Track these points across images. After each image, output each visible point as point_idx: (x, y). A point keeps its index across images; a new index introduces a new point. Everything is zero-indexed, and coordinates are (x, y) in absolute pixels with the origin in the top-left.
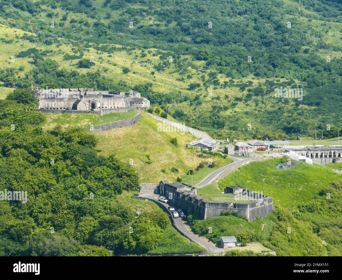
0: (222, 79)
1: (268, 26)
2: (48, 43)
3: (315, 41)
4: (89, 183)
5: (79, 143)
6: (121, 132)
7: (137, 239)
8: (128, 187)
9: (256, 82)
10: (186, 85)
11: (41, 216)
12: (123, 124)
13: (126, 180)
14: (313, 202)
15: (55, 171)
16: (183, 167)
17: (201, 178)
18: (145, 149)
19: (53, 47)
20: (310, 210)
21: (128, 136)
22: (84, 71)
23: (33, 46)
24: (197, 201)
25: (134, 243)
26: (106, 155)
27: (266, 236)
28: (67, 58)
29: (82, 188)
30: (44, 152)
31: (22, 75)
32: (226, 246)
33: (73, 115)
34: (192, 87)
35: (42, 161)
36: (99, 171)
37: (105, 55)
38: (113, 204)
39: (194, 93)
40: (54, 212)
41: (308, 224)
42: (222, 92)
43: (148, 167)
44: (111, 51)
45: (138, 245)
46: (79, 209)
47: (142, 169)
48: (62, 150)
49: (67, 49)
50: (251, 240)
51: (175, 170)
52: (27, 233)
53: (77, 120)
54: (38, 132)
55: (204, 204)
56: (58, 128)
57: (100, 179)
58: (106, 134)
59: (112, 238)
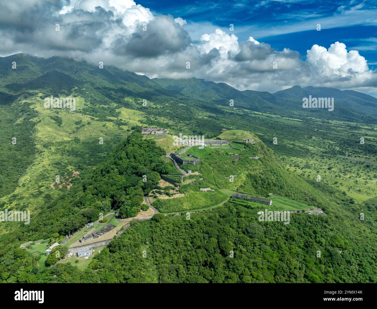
0: (181, 122)
1: (189, 112)
2: (149, 115)
3: (197, 114)
4: (154, 153)
5: (151, 143)
6: (161, 140)
7: (166, 170)
8: (163, 154)
9: (187, 122)
10: (175, 123)
11: (141, 162)
12: (162, 138)
13: (163, 153)
14: (208, 157)
15: (145, 151)
16: (177, 148)
17: (181, 151)
18: (168, 144)
19: (150, 116)
20: (207, 159)
21: (163, 141)
22: (156, 120)
23: (146, 116)
24: (181, 160)
25: (165, 171)
26: (158, 146)
27: (199, 169)
28: (153, 118)
29: (152, 155)
30: (142, 145)
31: (144, 121)
32: (189, 173)
33: (150, 136)
34: (176, 123)
35: (142, 148)
36: (156, 150)
37: (160, 117)
38: (160, 159)
39: (176, 125)
40: (145, 161)
41: (208, 163)
42: (181, 124)
43: (168, 149)
44: (161, 116)
45: (166, 172)
46: (151, 161)
47: (167, 149)
48: (147, 145)
49: (153, 116)
50: (195, 171)
51: (175, 149)
52: (138, 167)
53: (151, 137)
54: (141, 140)
55: (183, 161)
56: (146, 139)
57: (156, 153)
58: (158, 140)
59: (159, 169)
